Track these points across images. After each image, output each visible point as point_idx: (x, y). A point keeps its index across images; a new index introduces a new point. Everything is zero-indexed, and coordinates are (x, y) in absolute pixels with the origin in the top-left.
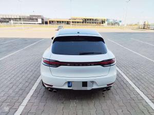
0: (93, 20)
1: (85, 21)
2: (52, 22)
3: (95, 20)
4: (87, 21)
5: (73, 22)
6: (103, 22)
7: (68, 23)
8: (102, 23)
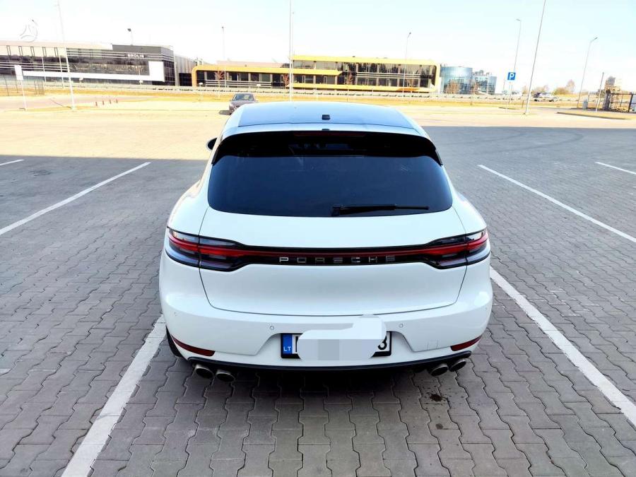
0: (383, 69)
1: (352, 74)
2: (211, 74)
3: (395, 70)
4: (359, 75)
5: (299, 78)
6: (426, 78)
7: (278, 81)
8: (424, 84)
